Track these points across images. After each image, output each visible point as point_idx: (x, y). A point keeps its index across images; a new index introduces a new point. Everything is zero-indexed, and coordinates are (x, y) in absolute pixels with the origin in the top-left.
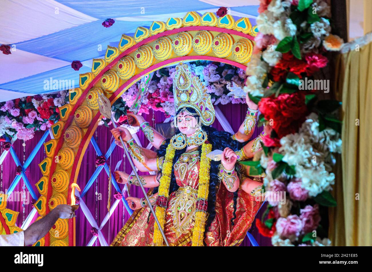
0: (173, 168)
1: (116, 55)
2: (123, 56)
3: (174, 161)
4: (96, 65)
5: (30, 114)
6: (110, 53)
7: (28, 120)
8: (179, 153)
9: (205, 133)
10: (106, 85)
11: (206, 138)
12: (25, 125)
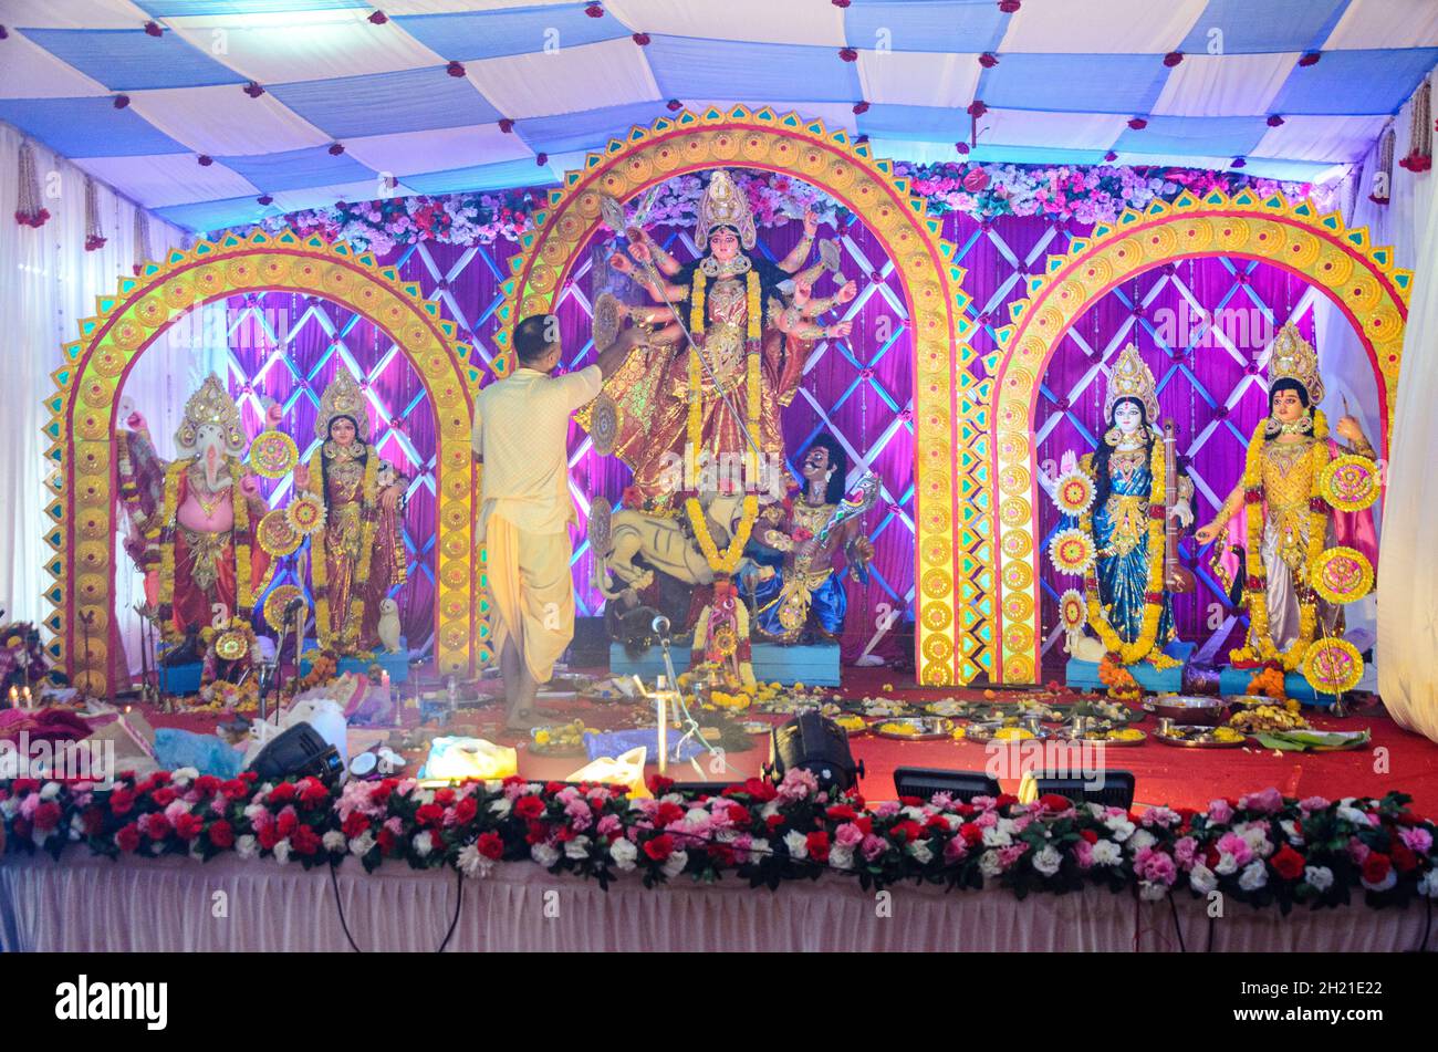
0: (706, 299)
1: (623, 150)
2: (633, 153)
3: (707, 290)
4: (593, 161)
5: (400, 221)
6: (615, 147)
7: (397, 229)
8: (711, 281)
9: (747, 259)
10: (609, 188)
11: (750, 265)
12: (389, 235)
